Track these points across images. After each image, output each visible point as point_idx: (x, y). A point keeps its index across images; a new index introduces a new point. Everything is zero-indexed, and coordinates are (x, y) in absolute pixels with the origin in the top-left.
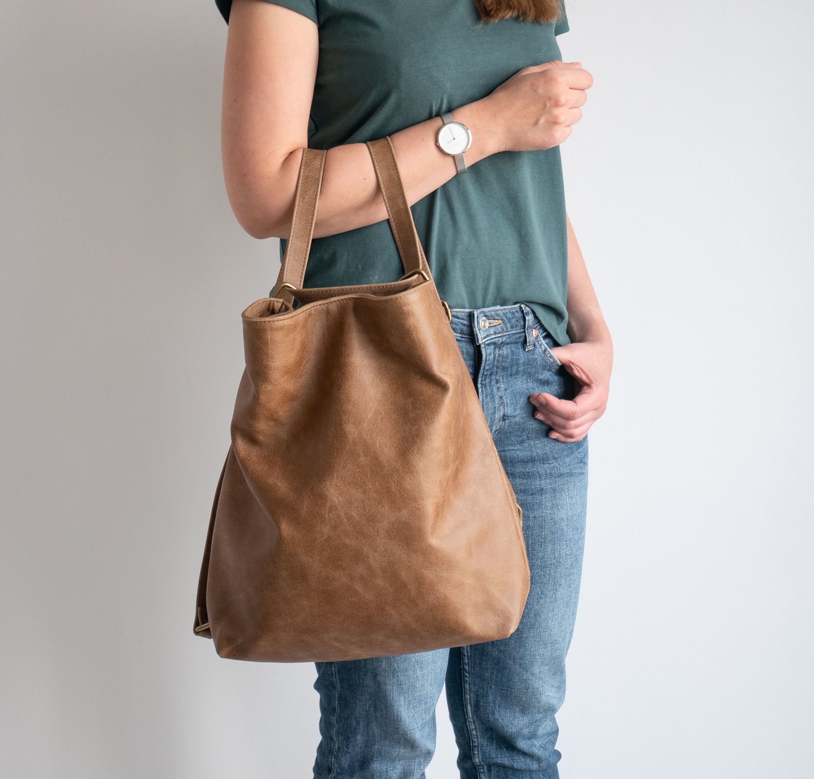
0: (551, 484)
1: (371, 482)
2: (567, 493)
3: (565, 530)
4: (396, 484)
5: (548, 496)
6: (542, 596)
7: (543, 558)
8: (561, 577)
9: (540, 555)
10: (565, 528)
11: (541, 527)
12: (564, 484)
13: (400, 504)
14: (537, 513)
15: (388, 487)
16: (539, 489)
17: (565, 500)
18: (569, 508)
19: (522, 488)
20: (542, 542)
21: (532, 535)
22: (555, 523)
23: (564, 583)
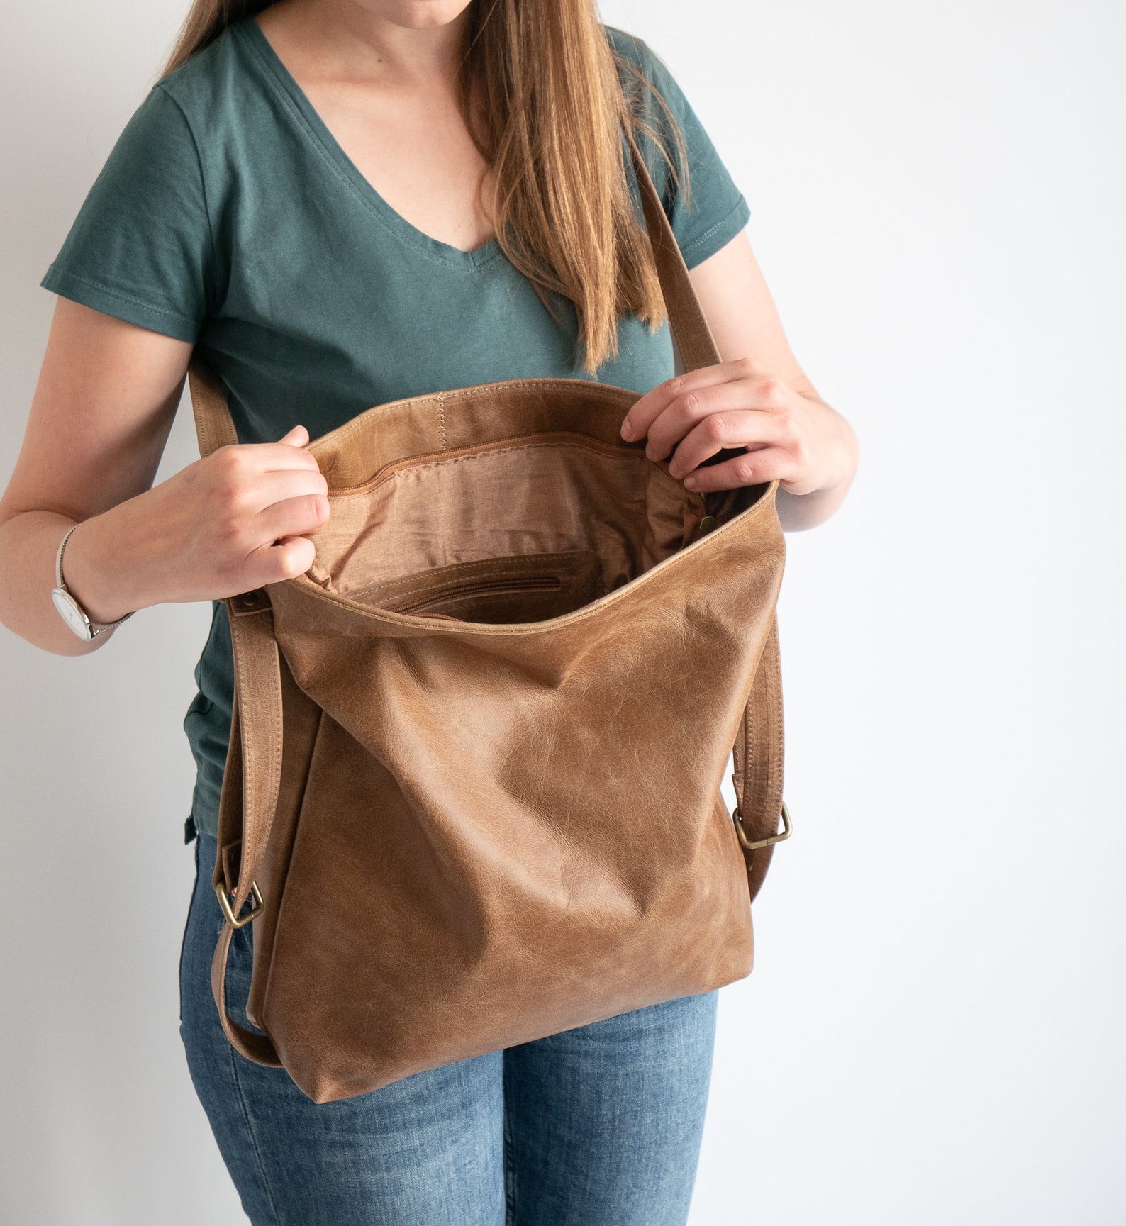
0: (655, 1020)
1: (630, 820)
2: (682, 1030)
3: (676, 1089)
4: (671, 821)
5: (651, 1040)
6: (634, 1190)
7: (638, 1134)
8: (667, 1159)
9: (634, 1130)
10: (676, 1086)
11: (636, 1089)
12: (677, 1017)
13: (680, 856)
14: (630, 1068)
15: (659, 828)
16: (636, 1031)
17: (678, 1042)
18: (683, 1052)
19: (609, 1031)
20: (636, 1111)
21: (621, 1101)
22: (660, 1080)
23: (672, 1166)
